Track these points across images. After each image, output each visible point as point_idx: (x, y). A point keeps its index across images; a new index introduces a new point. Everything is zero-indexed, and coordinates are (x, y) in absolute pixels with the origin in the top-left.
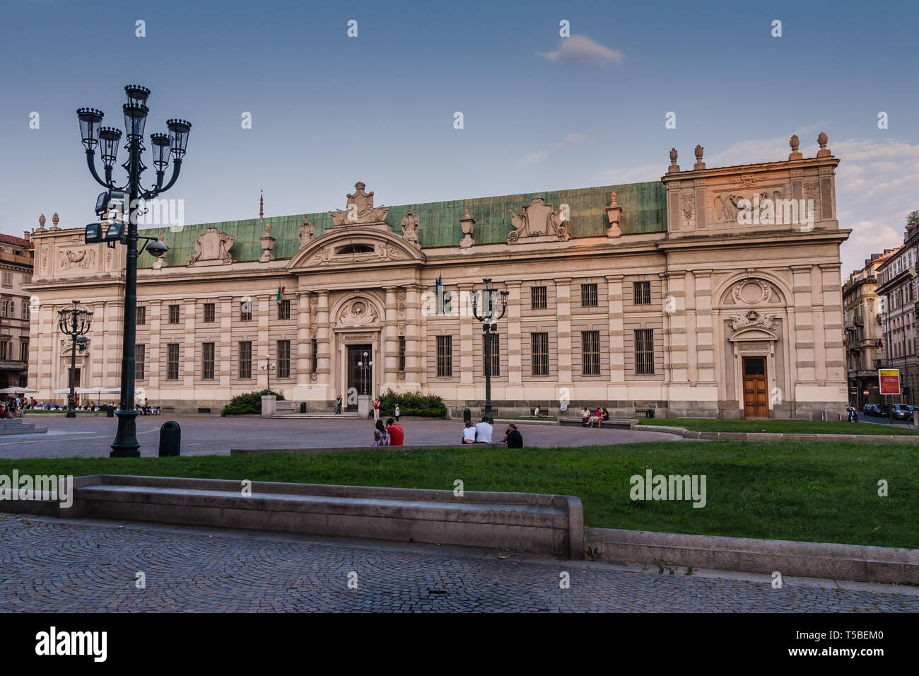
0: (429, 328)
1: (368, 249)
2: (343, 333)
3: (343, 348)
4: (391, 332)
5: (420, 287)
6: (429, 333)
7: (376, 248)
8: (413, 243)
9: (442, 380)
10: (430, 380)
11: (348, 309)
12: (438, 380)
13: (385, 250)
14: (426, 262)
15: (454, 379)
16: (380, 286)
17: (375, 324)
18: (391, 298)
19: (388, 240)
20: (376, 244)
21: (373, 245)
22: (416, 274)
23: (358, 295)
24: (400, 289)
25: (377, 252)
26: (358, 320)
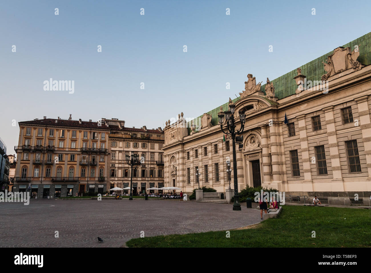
0: (285, 146)
1: (251, 107)
2: (247, 155)
3: (248, 162)
4: (265, 151)
5: (278, 123)
6: (286, 150)
7: (254, 106)
8: (269, 98)
9: (295, 179)
10: (289, 179)
11: (248, 141)
12: (293, 179)
13: (258, 106)
14: (277, 107)
15: (301, 178)
16: (257, 126)
17: (259, 148)
18: (263, 132)
19: (258, 100)
20: (254, 103)
21: (253, 105)
22: (273, 115)
23: (251, 133)
24: (267, 126)
25: (255, 108)
26: (252, 147)
